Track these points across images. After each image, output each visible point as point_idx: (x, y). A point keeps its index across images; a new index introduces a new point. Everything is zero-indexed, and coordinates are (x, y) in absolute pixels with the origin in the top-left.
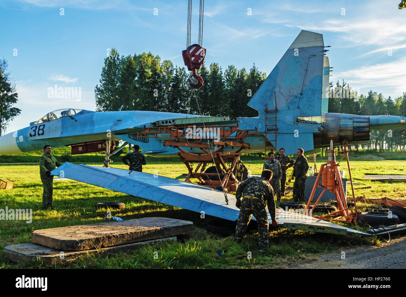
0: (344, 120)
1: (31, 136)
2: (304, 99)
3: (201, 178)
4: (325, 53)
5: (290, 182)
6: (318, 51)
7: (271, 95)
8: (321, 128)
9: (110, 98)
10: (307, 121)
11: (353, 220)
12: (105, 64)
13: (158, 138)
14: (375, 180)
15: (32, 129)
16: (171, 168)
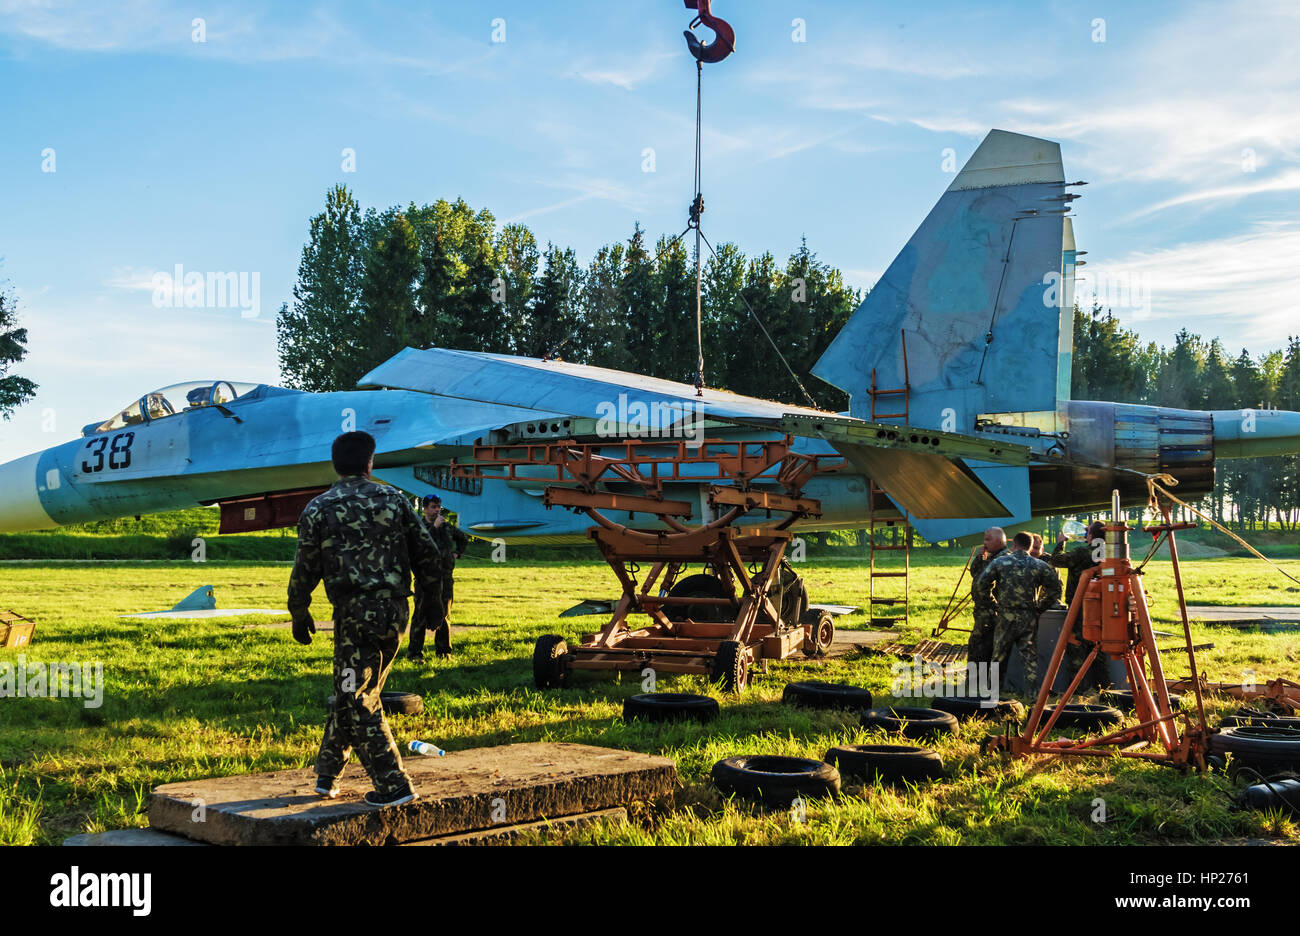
0: (1128, 426)
1: (86, 469)
2: (1000, 355)
3: (660, 614)
4: (1067, 205)
5: (946, 628)
6: (1043, 198)
7: (891, 341)
8: (1057, 449)
9: (328, 347)
10: (1007, 427)
11: (1191, 754)
12: (313, 237)
13: (518, 479)
14: (1218, 622)
15: (89, 446)
16: (535, 579)
